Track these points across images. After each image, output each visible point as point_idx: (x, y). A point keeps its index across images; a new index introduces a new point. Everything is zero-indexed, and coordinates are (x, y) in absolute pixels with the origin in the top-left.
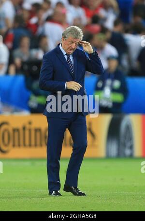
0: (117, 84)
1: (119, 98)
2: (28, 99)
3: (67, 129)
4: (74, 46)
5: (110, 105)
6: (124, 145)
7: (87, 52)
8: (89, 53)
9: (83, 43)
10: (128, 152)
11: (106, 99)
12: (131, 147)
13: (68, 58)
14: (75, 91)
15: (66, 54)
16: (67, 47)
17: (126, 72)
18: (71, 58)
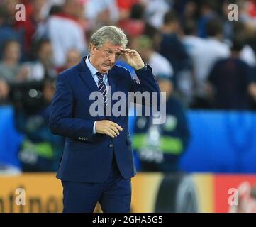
2: (20, 148)
3: (98, 203)
4: (112, 58)
5: (159, 157)
7: (133, 68)
8: (138, 69)
9: (127, 52)
11: (152, 147)
13: (101, 81)
14: (111, 138)
15: (97, 74)
16: (101, 60)
17: (186, 101)
18: (105, 80)
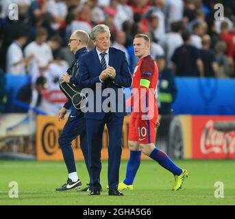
0: (165, 84)
1: (167, 98)
6: (174, 147)
10: (177, 153)
12: (181, 149)
